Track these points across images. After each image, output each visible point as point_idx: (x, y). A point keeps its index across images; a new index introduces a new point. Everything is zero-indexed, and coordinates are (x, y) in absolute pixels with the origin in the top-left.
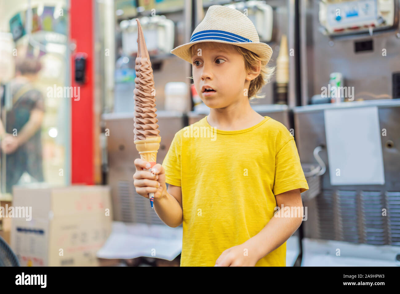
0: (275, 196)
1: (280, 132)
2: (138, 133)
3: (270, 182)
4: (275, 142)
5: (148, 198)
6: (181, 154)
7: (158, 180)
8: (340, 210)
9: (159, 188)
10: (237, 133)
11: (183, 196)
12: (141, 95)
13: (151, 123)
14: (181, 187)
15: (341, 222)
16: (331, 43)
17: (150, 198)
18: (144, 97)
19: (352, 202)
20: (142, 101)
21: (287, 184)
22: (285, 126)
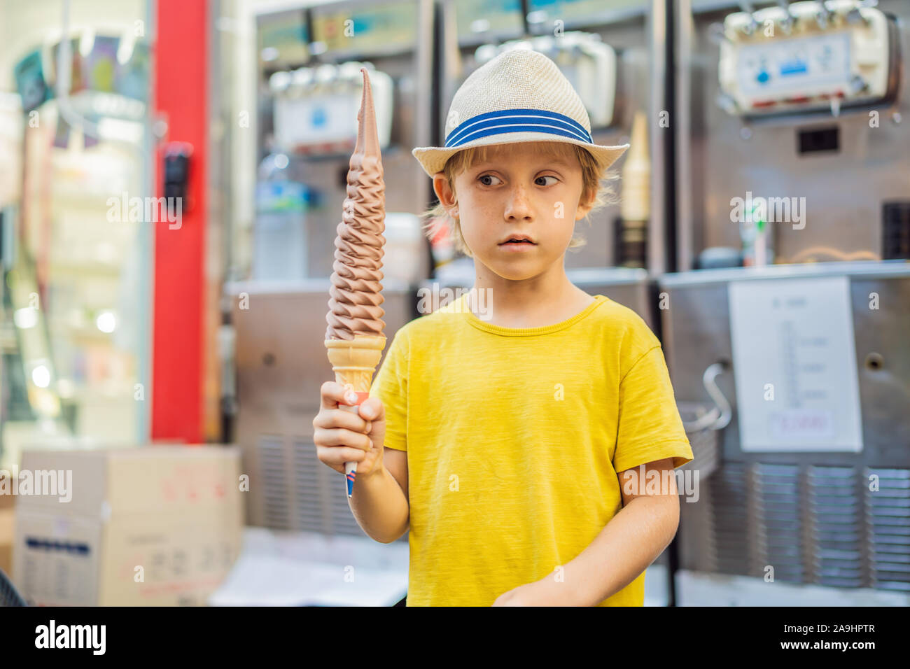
0: (618, 474)
1: (631, 331)
2: (337, 324)
3: (608, 442)
4: (619, 352)
5: (344, 472)
6: (408, 379)
7: (369, 435)
8: (761, 508)
9: (371, 452)
10: (535, 334)
11: (409, 473)
12: (354, 239)
13: (370, 303)
14: (406, 452)
15: (763, 535)
16: (746, 132)
17: (349, 472)
18: (360, 243)
19: (788, 490)
20: (356, 252)
21: (644, 447)
22: (642, 317)
